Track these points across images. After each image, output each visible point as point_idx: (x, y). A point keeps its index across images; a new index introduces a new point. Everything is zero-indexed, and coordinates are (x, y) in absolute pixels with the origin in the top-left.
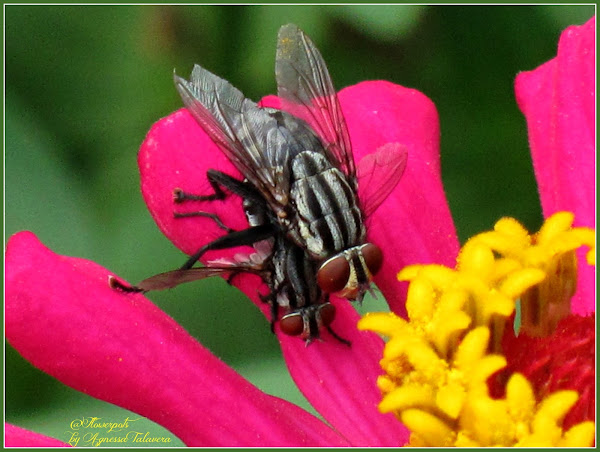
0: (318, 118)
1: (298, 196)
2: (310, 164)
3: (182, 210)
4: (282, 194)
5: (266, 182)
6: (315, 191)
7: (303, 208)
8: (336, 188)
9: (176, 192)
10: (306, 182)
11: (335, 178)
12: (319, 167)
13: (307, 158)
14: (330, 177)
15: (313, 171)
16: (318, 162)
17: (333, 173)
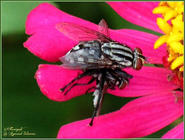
0: (89, 37)
1: (115, 58)
2: (106, 48)
3: (65, 91)
4: (110, 62)
5: (105, 64)
6: (117, 53)
7: (118, 59)
8: (118, 46)
9: (60, 89)
10: (113, 53)
11: (115, 45)
12: (109, 46)
13: (105, 48)
14: (114, 46)
15: (110, 49)
16: (107, 46)
17: (112, 44)
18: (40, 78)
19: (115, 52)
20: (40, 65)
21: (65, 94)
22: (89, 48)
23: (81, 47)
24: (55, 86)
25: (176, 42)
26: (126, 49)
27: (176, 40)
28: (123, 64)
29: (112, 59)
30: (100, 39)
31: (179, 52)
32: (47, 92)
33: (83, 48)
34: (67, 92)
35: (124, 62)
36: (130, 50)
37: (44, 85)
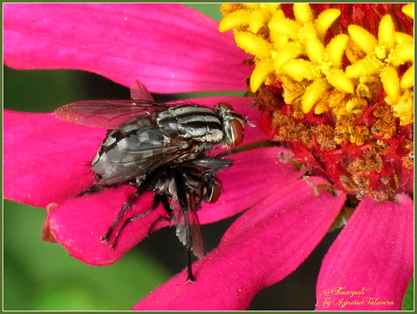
1: (191, 132)
2: (165, 121)
3: (112, 240)
4: (183, 144)
7: (197, 132)
9: (103, 239)
10: (182, 124)
11: (179, 109)
12: (170, 115)
13: (163, 121)
14: (179, 111)
15: (173, 120)
16: (166, 116)
17: (174, 109)
18: (58, 230)
19: (186, 122)
20: (50, 205)
21: (114, 246)
22: (134, 132)
23: (119, 136)
24: (90, 235)
25: (293, 60)
26: (201, 110)
27: (292, 57)
28: (209, 138)
29: (185, 136)
30: (145, 110)
31: (305, 77)
32: (81, 252)
33: (123, 137)
34: (116, 241)
35: (209, 134)
36: (210, 111)
37: (70, 240)
